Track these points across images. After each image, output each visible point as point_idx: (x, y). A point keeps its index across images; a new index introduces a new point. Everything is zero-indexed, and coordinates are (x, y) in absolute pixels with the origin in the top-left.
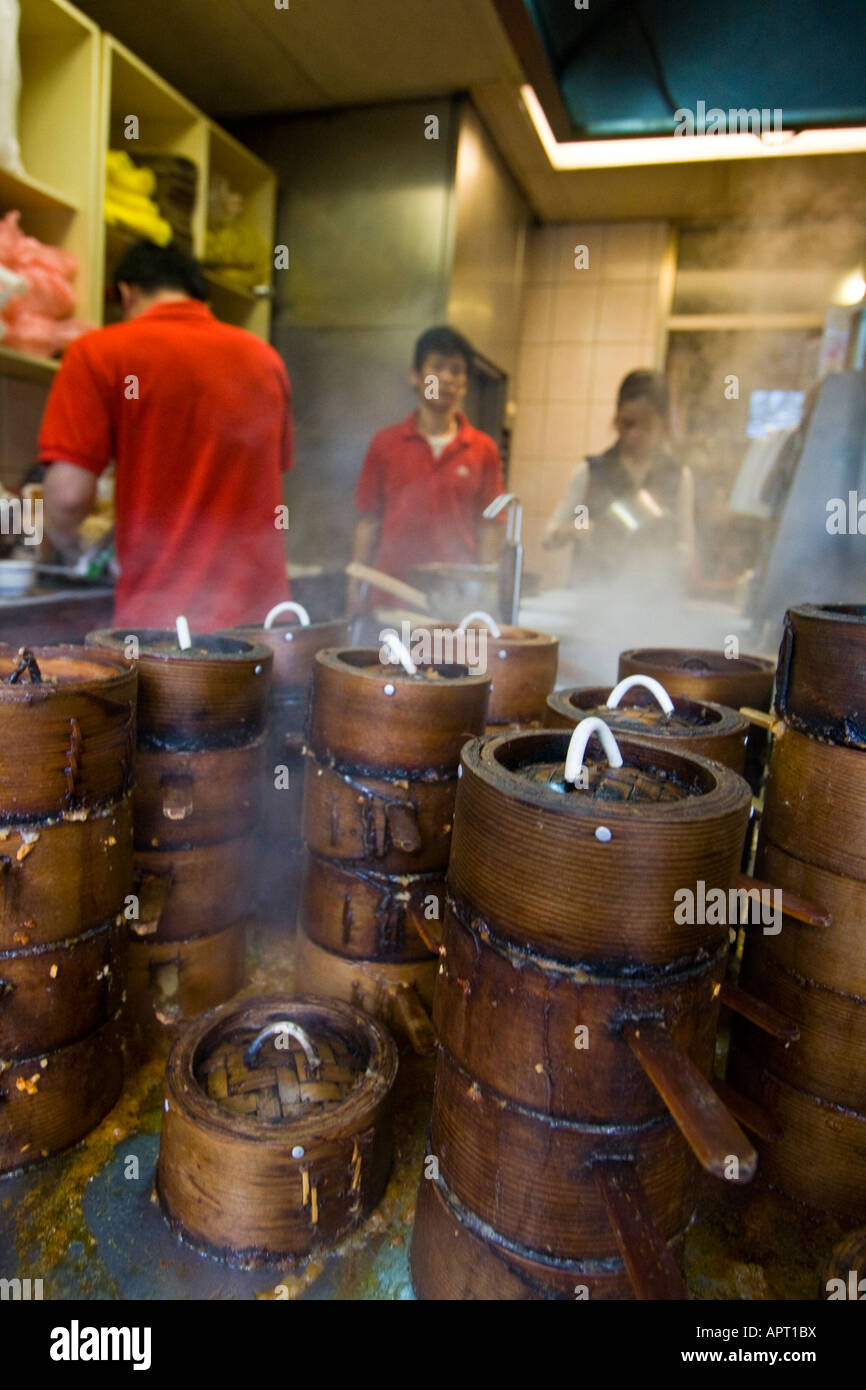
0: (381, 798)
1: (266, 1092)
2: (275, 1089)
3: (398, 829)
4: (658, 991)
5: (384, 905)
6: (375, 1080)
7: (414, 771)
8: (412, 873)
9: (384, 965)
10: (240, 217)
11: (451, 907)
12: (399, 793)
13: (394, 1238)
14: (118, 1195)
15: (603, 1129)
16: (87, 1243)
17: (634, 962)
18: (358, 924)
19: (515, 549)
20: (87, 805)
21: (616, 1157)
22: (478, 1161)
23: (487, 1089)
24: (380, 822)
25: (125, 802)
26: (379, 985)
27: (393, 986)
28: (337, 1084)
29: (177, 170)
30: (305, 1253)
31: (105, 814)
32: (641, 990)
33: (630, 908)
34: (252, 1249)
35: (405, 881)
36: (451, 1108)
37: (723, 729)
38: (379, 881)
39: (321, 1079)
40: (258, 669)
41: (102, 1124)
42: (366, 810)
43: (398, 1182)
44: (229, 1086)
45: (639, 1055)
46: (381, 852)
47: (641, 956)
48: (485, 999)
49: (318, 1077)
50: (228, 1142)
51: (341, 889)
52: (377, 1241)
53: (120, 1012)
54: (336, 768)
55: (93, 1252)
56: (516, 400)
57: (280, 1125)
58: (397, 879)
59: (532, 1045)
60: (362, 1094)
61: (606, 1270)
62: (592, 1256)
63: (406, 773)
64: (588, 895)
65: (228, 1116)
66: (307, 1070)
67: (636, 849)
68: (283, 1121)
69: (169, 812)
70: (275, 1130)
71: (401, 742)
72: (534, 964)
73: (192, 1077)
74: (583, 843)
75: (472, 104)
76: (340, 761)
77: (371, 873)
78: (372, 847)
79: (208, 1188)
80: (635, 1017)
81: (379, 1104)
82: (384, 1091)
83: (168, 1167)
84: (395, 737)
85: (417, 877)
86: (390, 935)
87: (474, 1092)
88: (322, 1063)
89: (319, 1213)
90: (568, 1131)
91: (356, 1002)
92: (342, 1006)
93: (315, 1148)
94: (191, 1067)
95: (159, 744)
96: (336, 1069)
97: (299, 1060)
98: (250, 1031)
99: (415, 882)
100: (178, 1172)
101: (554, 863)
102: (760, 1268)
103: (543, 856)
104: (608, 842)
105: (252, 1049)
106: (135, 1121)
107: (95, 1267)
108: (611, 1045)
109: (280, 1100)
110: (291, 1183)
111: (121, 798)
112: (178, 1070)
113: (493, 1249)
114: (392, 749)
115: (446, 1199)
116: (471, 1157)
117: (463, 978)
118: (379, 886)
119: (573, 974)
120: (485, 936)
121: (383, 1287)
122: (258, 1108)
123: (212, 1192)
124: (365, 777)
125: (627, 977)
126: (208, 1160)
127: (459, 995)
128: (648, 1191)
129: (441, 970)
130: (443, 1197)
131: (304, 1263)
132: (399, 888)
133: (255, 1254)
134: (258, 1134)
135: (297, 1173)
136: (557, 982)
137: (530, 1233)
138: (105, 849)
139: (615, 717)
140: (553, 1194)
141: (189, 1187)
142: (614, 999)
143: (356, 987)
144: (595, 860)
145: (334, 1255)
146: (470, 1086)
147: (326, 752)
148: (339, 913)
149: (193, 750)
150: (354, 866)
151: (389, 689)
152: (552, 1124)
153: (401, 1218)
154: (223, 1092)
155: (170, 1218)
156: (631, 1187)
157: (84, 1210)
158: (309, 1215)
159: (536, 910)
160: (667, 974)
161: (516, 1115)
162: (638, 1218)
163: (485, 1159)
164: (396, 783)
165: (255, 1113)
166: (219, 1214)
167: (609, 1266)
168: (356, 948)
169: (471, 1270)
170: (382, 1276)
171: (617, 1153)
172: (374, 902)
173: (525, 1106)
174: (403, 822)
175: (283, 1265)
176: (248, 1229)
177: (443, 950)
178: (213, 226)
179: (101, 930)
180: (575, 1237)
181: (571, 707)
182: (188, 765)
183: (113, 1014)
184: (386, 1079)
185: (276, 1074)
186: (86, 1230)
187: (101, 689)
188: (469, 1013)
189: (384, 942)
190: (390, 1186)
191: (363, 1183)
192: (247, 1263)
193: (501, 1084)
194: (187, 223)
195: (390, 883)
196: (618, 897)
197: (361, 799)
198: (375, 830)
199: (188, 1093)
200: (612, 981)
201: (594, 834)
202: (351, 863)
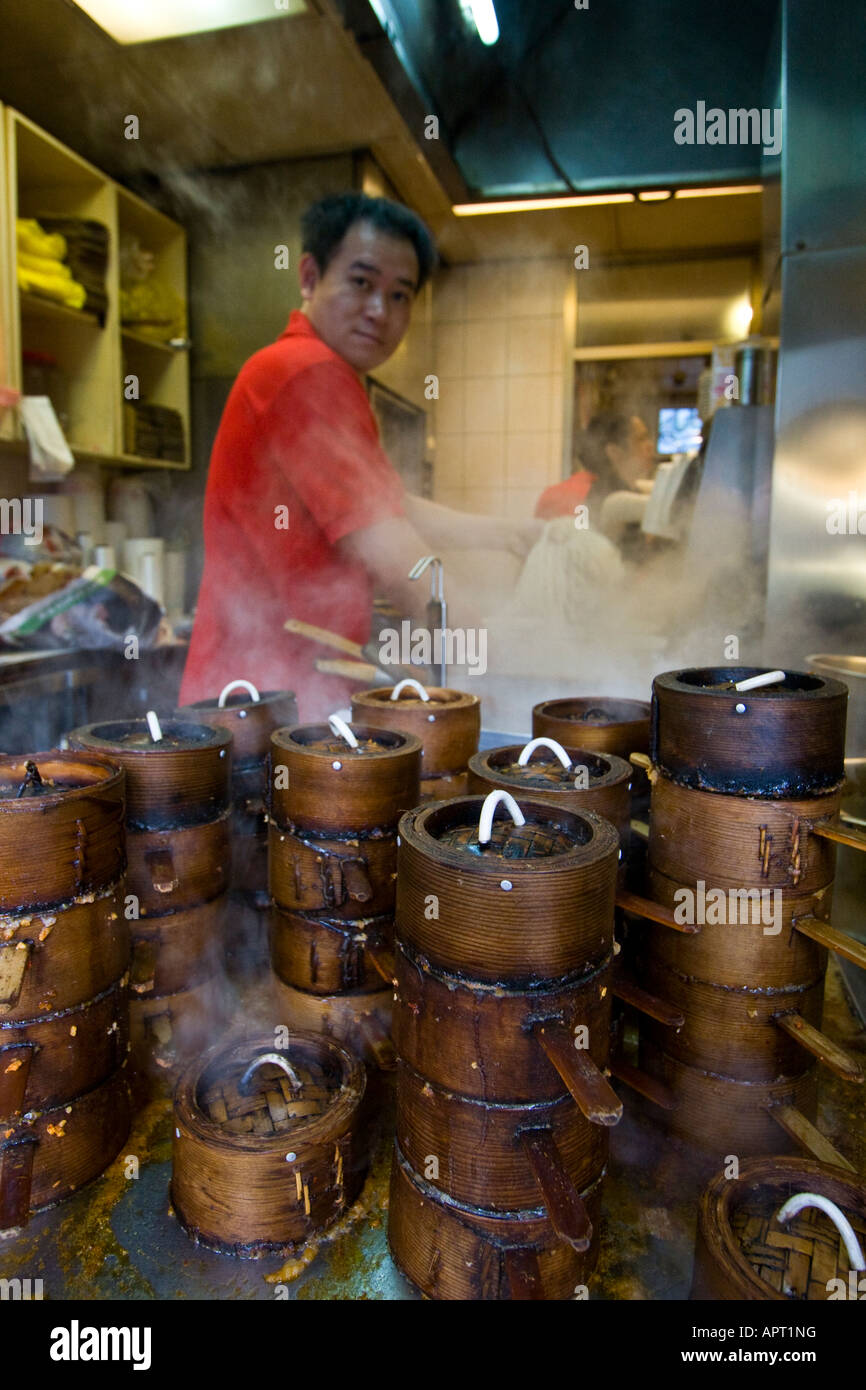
0: (336, 856)
1: (259, 1113)
2: (266, 1110)
3: (352, 883)
4: (557, 997)
5: (345, 947)
6: (348, 1093)
7: (362, 832)
8: (367, 917)
9: (348, 998)
10: (152, 273)
11: (399, 947)
12: (351, 850)
13: (373, 1221)
14: (140, 1214)
15: (526, 1107)
16: (120, 1254)
17: (538, 978)
18: (324, 965)
19: (440, 605)
20: (94, 889)
21: (537, 1127)
22: (434, 1144)
23: (438, 1087)
24: (337, 876)
25: (122, 883)
26: (346, 1016)
27: (357, 1015)
28: (317, 1100)
29: (87, 233)
30: (302, 1240)
31: (107, 894)
32: (543, 998)
33: (531, 937)
34: (258, 1242)
35: (361, 924)
36: (411, 1106)
37: (610, 780)
38: (339, 926)
39: (304, 1098)
40: (222, 753)
41: (118, 1159)
42: (324, 867)
43: (374, 1177)
44: (228, 1112)
45: (544, 1046)
46: (339, 901)
47: (542, 973)
48: (430, 1018)
49: (301, 1097)
50: (232, 1155)
51: (307, 936)
52: (359, 1226)
53: (126, 1061)
54: (296, 834)
55: (125, 1260)
56: (434, 434)
57: (274, 1138)
58: (354, 924)
59: (468, 1048)
60: (339, 1106)
61: (538, 1217)
62: (526, 1207)
63: (356, 834)
64: (499, 930)
65: (231, 1134)
66: (291, 1092)
67: (531, 894)
68: (276, 1134)
69: (159, 887)
70: (271, 1141)
71: (350, 808)
72: (464, 986)
73: (196, 1106)
74: (492, 892)
75: (373, 160)
76: (299, 828)
77: (332, 920)
78: (331, 899)
79: (220, 1196)
80: (541, 1019)
81: (354, 1112)
82: (357, 1101)
83: (184, 1185)
84: (344, 804)
85: (372, 920)
86: (351, 971)
87: (427, 1090)
88: (304, 1085)
89: (311, 1206)
90: (500, 1111)
91: (327, 1032)
92: (316, 1037)
93: (305, 1151)
94: (195, 1100)
95: (142, 826)
96: (315, 1089)
97: (284, 1085)
98: (239, 1065)
99: (370, 924)
100: (191, 1187)
101: (473, 909)
102: (665, 1210)
103: (464, 904)
104: (510, 891)
105: (245, 1079)
106: (145, 1153)
107: (129, 1271)
108: (525, 1042)
109: (271, 1118)
110: (287, 1184)
111: (119, 879)
112: (184, 1103)
113: (450, 1211)
114: (343, 814)
115: (412, 1179)
116: (428, 1141)
117: (412, 1002)
118: (339, 931)
119: (493, 991)
120: (426, 968)
121: (367, 1259)
122: (254, 1127)
123: (221, 1198)
124: (320, 840)
125: (533, 989)
126: (217, 1173)
127: (411, 1014)
128: (564, 1152)
129: (395, 998)
130: (409, 1176)
131: (301, 1248)
132: (355, 931)
133: (261, 1245)
134: (258, 1146)
135: (291, 1175)
136: (483, 997)
137: (477, 1195)
138: (109, 924)
139: (525, 773)
140: (493, 1162)
141: (202, 1197)
142: (524, 1006)
143: (326, 1019)
144: (502, 904)
145: (325, 1240)
146: (424, 1086)
147: (286, 821)
148: (307, 957)
149: (172, 829)
150: (317, 916)
151: (337, 765)
152: (488, 1107)
153: (378, 1206)
154: (224, 1118)
155: (186, 1226)
156: (548, 1147)
157: (112, 1229)
158: (303, 1208)
159: (462, 945)
160: (565, 983)
161: (460, 1103)
162: (552, 1168)
163: (439, 1142)
164: (348, 843)
165: (252, 1131)
166: (229, 1216)
167: (540, 1213)
168: (323, 986)
169: (435, 1231)
170: (366, 1251)
171: (537, 1124)
172: (337, 944)
173: (466, 1095)
174: (356, 875)
175: (285, 1252)
176: (254, 1225)
177: (395, 982)
178: (126, 284)
179: (109, 992)
180: (510, 1193)
181: (488, 769)
182: (168, 842)
183: (121, 1063)
184: (358, 1092)
185: (266, 1099)
186: (118, 1244)
187: (98, 792)
188: (419, 1030)
189: (347, 978)
190: (367, 1181)
191: (345, 1178)
192: (255, 1254)
193: (447, 1081)
194: (102, 284)
195: (349, 928)
196: (522, 930)
197: (319, 858)
198: (333, 884)
199: (195, 1120)
200: (523, 994)
201: (500, 886)
202: (314, 913)
